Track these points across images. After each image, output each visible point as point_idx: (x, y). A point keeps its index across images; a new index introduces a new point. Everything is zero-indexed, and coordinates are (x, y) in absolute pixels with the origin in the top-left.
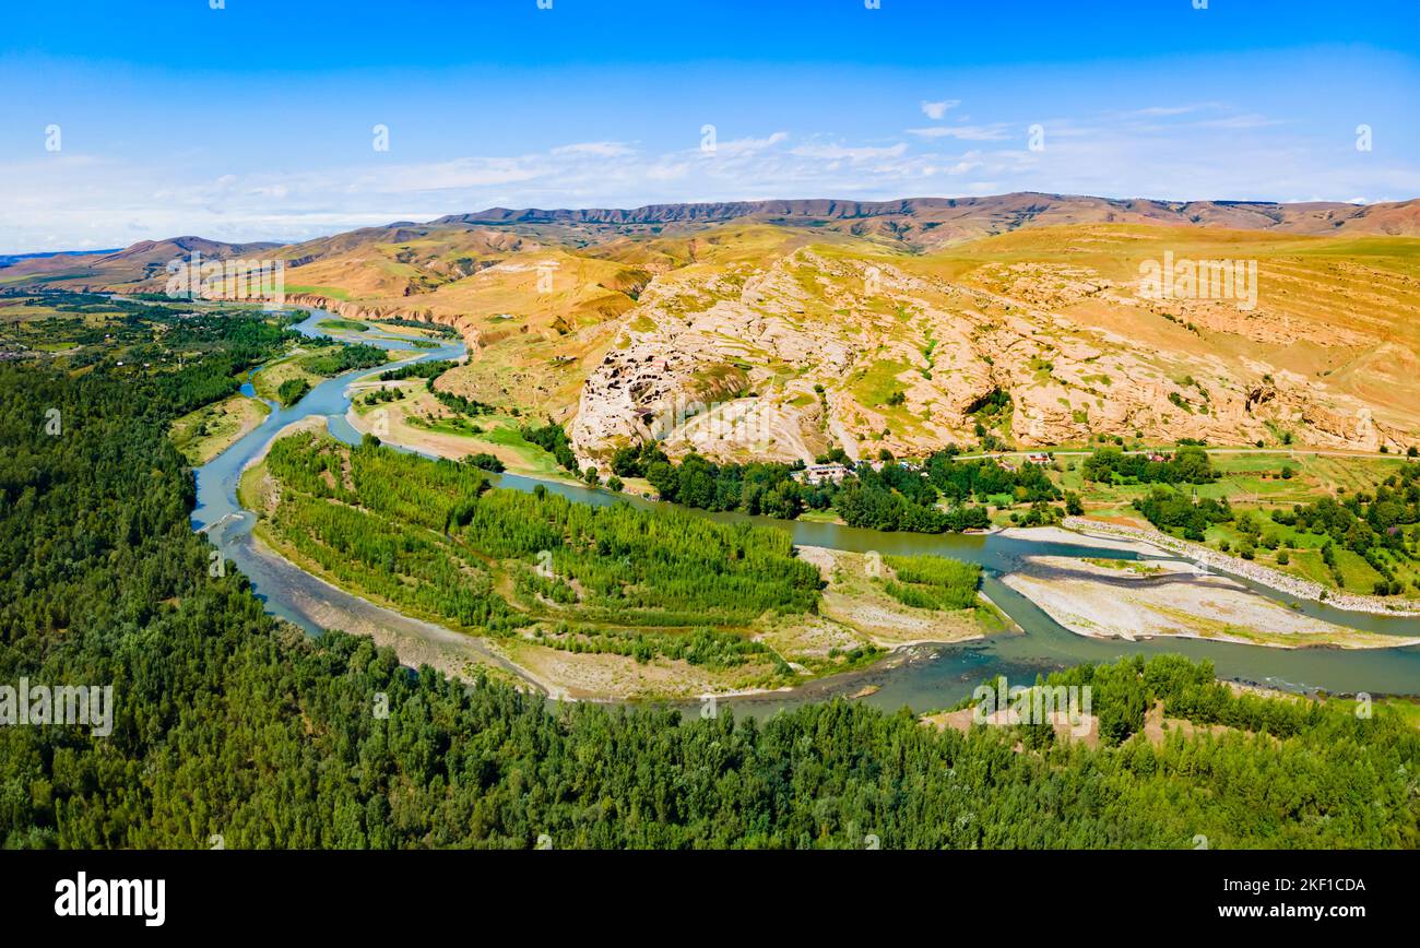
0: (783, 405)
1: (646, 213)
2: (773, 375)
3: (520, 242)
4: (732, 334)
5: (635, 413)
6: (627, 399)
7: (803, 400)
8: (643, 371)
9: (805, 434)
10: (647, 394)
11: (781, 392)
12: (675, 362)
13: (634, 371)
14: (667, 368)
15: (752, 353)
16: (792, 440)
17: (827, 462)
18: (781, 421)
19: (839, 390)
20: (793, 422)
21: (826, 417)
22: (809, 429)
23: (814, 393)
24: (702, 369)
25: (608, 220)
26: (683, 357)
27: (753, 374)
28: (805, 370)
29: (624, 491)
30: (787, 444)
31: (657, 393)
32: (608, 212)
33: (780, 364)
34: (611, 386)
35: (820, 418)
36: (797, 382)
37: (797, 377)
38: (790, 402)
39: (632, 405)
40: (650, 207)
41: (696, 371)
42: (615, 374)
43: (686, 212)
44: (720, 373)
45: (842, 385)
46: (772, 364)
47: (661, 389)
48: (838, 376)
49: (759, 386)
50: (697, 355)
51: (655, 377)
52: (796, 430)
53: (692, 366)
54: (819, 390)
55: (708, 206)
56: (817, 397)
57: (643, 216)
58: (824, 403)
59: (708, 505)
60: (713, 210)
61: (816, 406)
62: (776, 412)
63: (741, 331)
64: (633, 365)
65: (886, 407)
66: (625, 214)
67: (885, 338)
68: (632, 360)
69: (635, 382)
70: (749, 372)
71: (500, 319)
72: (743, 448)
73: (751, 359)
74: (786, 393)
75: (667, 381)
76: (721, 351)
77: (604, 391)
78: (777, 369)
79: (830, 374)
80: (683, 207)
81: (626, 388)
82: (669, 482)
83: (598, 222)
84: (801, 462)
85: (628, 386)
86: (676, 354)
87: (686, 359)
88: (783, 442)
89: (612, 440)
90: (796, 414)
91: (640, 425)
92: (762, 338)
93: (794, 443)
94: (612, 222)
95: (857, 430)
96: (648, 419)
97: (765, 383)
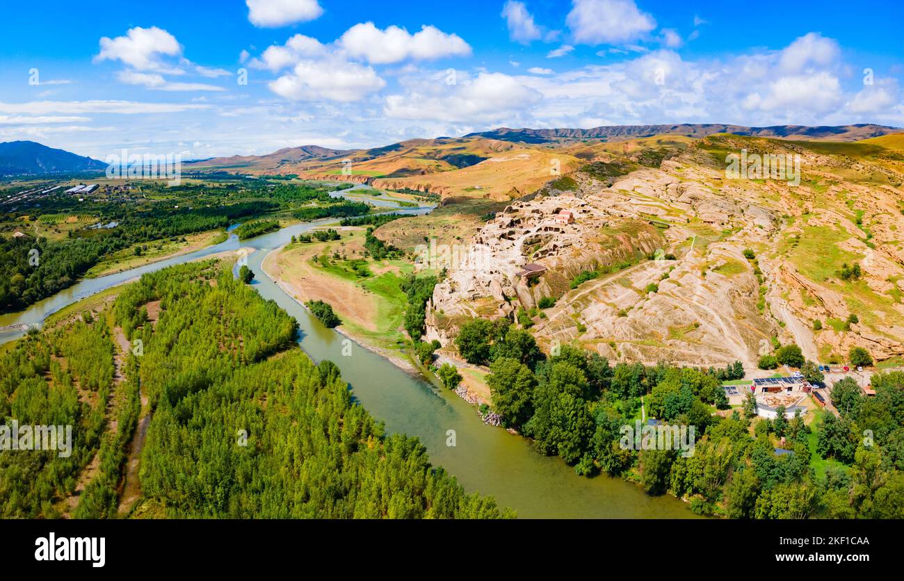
0: (708, 272)
1: (598, 131)
2: (694, 235)
3: (512, 146)
4: (650, 193)
5: (519, 270)
6: (516, 253)
7: (730, 268)
8: (547, 222)
9: (740, 316)
10: (544, 248)
11: (704, 255)
12: (584, 216)
13: (536, 222)
14: (572, 220)
15: (669, 212)
16: (722, 325)
17: (775, 367)
18: (707, 295)
19: (773, 257)
20: (723, 297)
21: (763, 292)
22: (745, 309)
23: (744, 260)
24: (612, 225)
25: (572, 135)
26: (594, 211)
27: (671, 234)
28: (729, 233)
29: (459, 390)
30: (716, 333)
31: (555, 246)
32: (572, 131)
33: (699, 225)
34: (503, 236)
35: (756, 293)
36: (722, 245)
37: (720, 240)
38: (717, 269)
39: (520, 260)
40: (600, 128)
41: (605, 225)
42: (512, 224)
43: (625, 131)
44: (632, 229)
45: (774, 250)
46: (691, 224)
47: (559, 244)
48: (767, 242)
49: (677, 248)
50: (610, 210)
51: (557, 230)
52: (727, 309)
53: (602, 221)
54: (750, 256)
55: (639, 127)
56: (749, 264)
57: (595, 133)
58: (757, 272)
59: (575, 462)
60: (643, 130)
61: (747, 277)
62: (700, 282)
63: (659, 192)
64: (537, 215)
65: (838, 281)
66: (584, 132)
67: (809, 205)
68: (537, 211)
69: (533, 232)
70: (666, 231)
71: (474, 189)
72: (652, 334)
73: (669, 218)
74: (711, 257)
75: (571, 235)
76: (636, 208)
77: (493, 241)
78: (696, 230)
79: (758, 239)
80: (623, 128)
81: (520, 240)
82: (515, 398)
83: (566, 136)
84: (739, 366)
85: (523, 238)
86: (587, 208)
87: (598, 213)
88: (710, 328)
89: (477, 304)
90: (726, 286)
91: (522, 286)
92: (679, 199)
93: (725, 328)
94: (575, 137)
95: (808, 314)
96: (532, 280)
97: (684, 244)
